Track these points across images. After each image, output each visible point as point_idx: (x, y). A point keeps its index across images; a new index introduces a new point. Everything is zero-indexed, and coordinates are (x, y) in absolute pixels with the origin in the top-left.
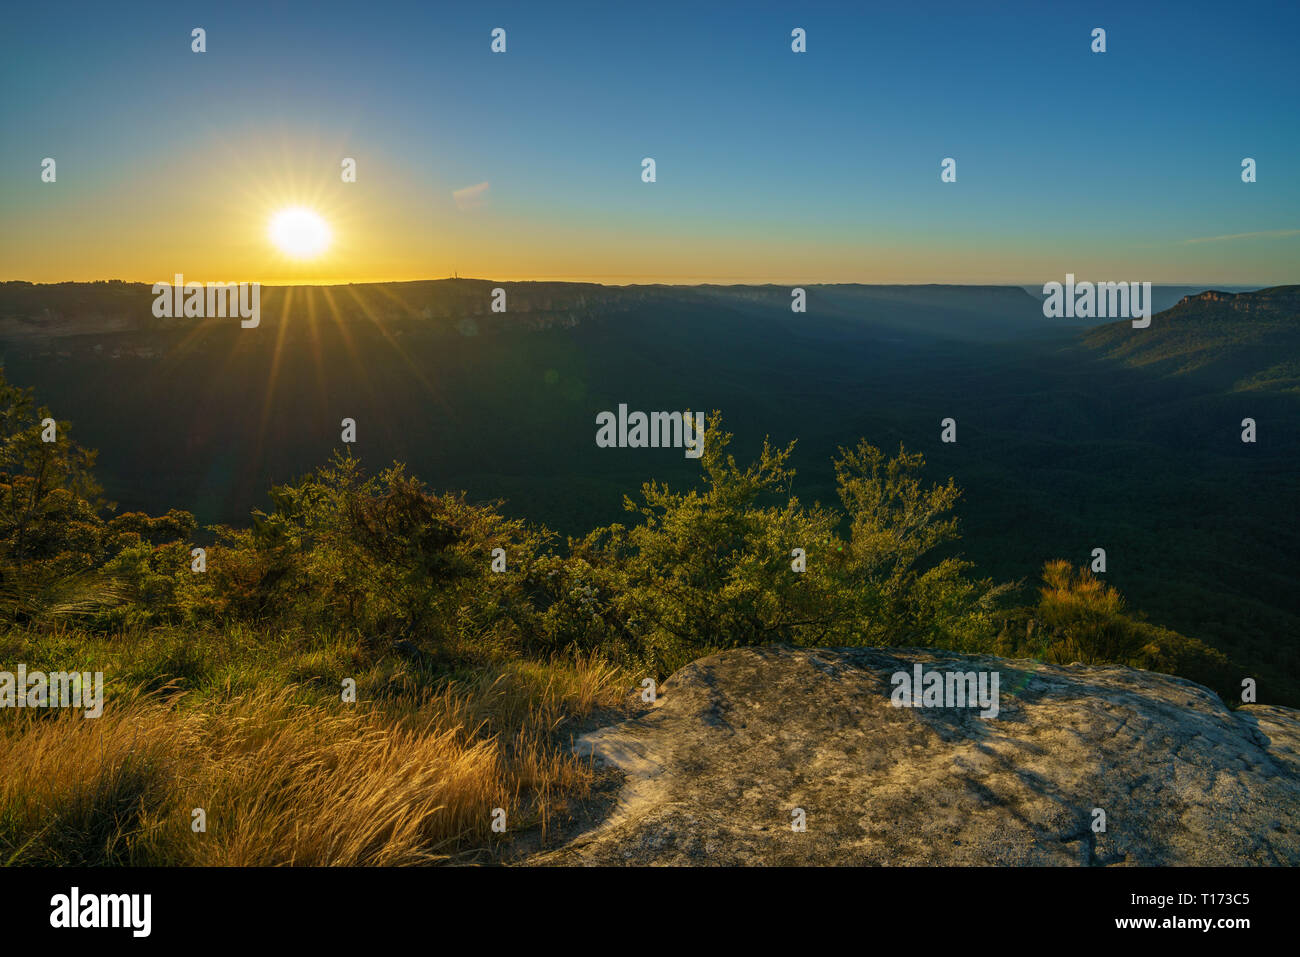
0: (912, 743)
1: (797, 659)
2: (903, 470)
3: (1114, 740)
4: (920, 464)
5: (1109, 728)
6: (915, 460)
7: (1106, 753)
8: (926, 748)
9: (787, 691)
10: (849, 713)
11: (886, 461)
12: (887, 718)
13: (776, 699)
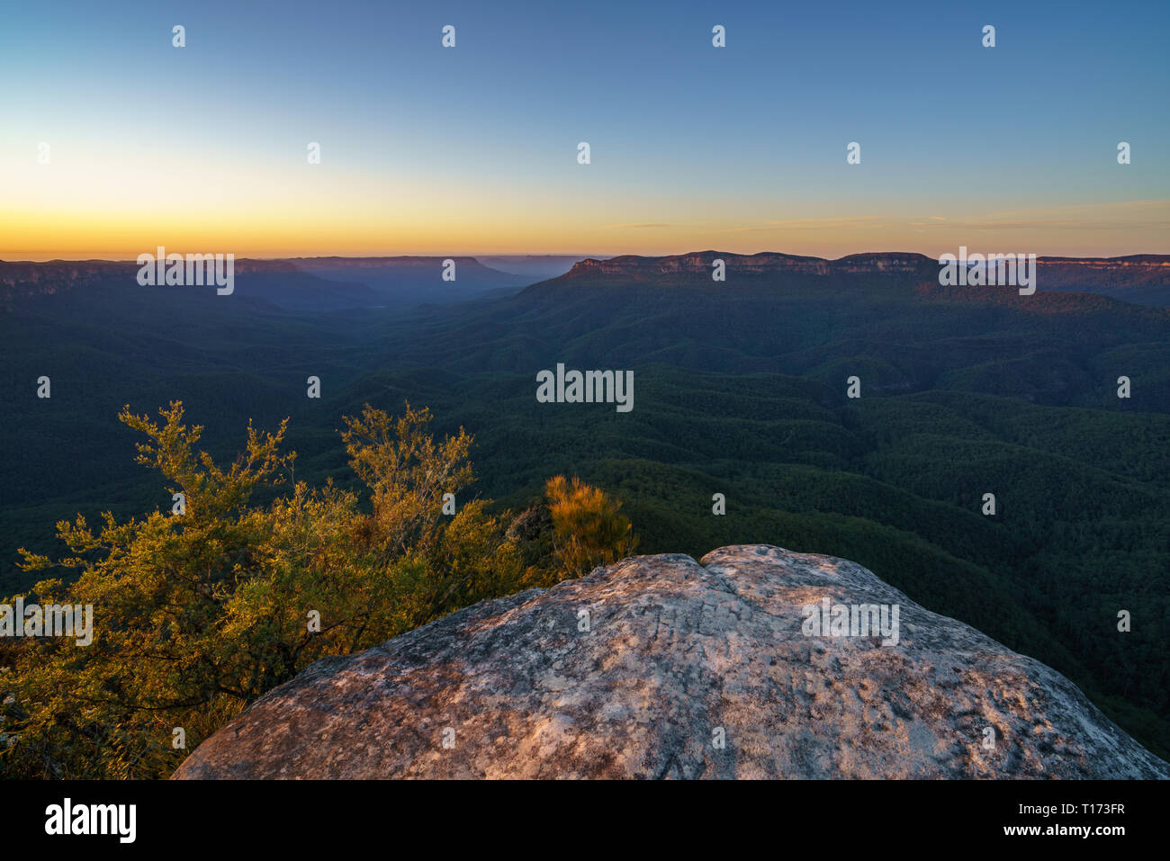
0: (493, 737)
1: (340, 684)
2: (412, 427)
3: (658, 642)
4: (428, 419)
5: (651, 633)
6: (422, 415)
7: (658, 659)
8: (508, 736)
9: (335, 738)
10: (415, 732)
11: (395, 422)
12: (459, 718)
13: (323, 759)
